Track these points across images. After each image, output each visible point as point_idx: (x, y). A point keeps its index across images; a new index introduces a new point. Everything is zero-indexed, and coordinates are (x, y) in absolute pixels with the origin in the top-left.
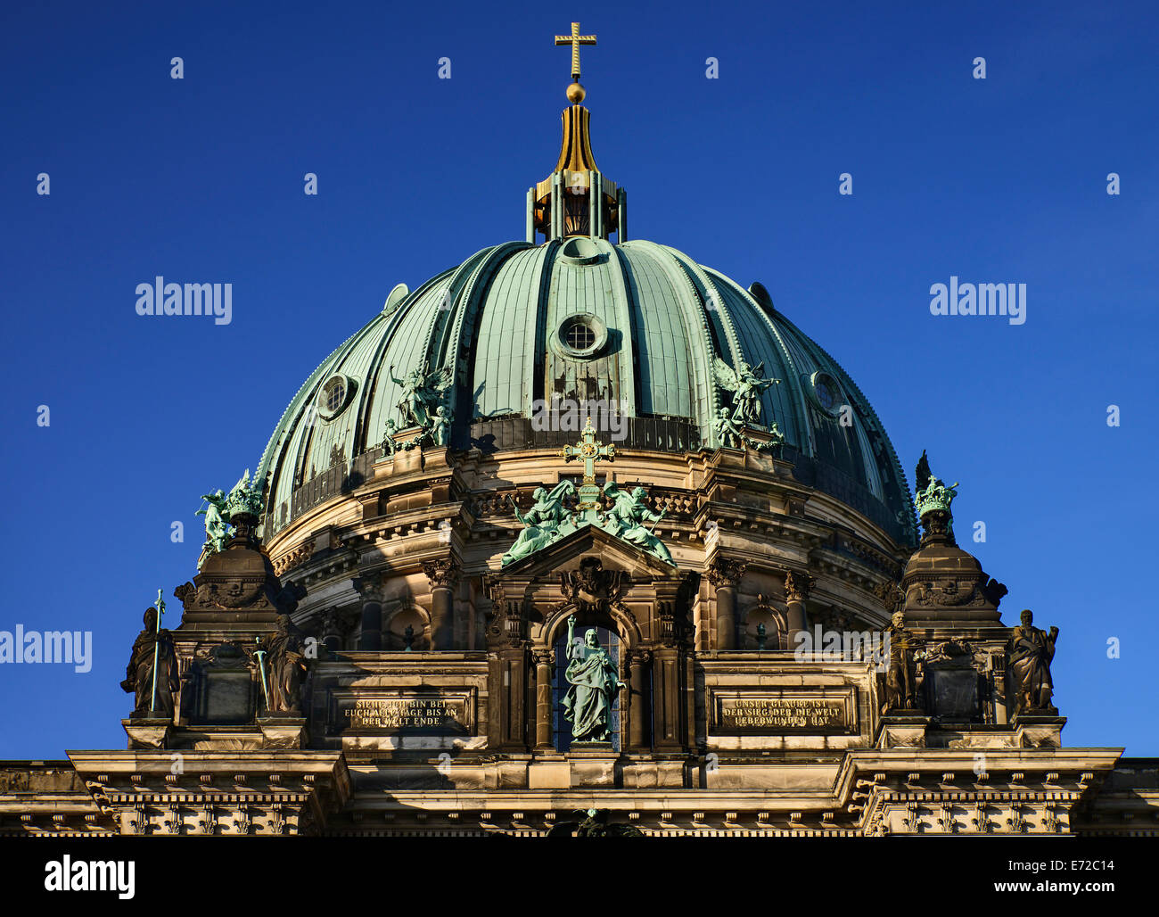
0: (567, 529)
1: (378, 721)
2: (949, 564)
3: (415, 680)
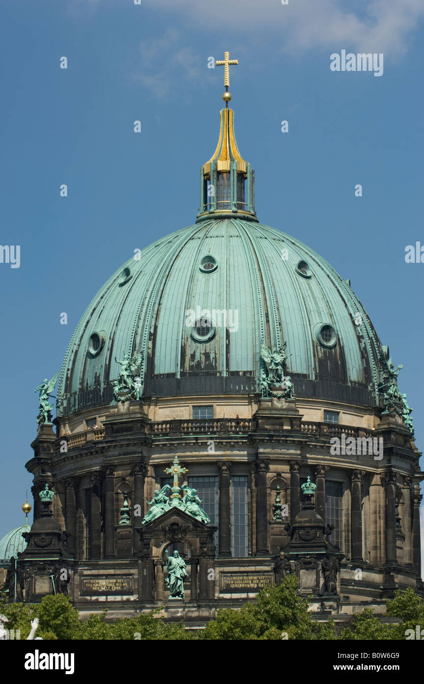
0: (167, 508)
1: (98, 588)
2: (309, 521)
3: (112, 572)
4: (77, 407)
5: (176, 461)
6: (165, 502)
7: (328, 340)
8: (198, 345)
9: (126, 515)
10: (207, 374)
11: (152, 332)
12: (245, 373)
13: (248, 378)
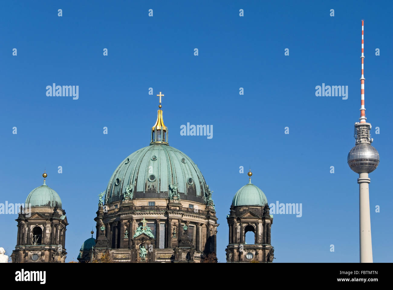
0: (141, 233)
1: (118, 257)
2: (185, 238)
3: (123, 252)
4: (111, 201)
5: (144, 219)
6: (140, 231)
7: (191, 183)
8: (151, 183)
9: (127, 235)
10: (153, 192)
11: (136, 178)
12: (165, 192)
13: (166, 193)
